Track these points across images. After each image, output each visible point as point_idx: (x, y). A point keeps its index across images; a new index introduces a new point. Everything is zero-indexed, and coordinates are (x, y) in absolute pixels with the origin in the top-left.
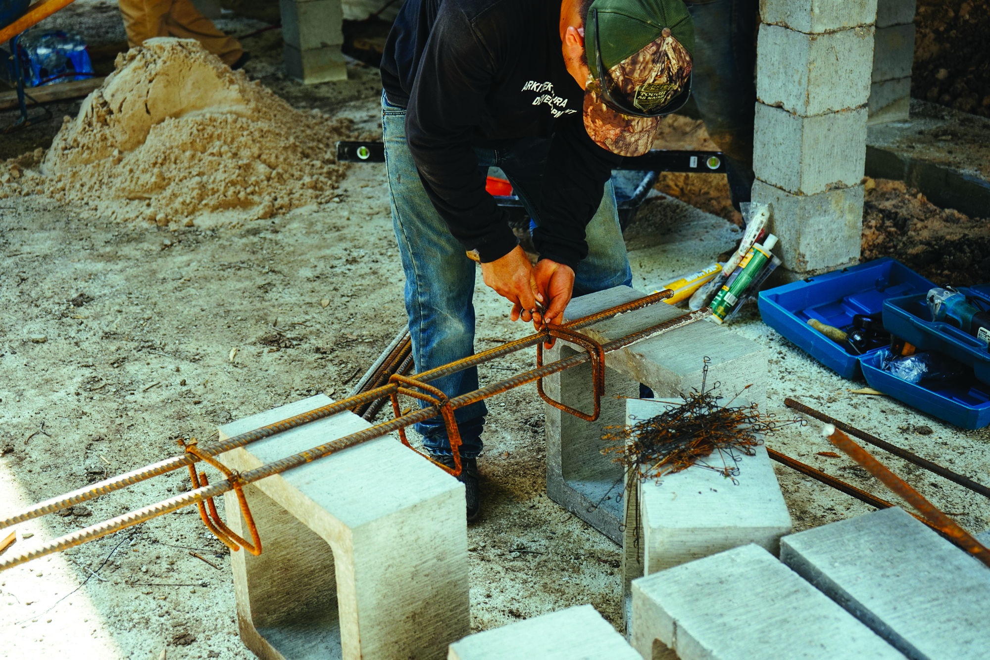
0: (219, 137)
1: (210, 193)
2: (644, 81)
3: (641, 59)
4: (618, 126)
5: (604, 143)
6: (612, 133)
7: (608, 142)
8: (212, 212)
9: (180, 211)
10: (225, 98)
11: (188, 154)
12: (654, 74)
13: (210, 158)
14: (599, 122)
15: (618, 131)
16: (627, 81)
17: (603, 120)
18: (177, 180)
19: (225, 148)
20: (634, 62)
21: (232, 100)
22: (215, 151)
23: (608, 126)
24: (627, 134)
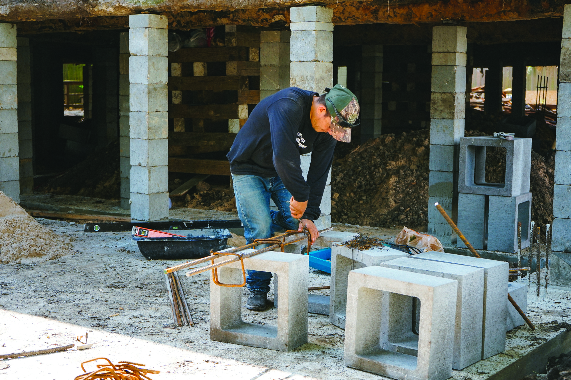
0: (19, 227)
1: (23, 250)
2: (351, 114)
3: (350, 106)
4: (343, 132)
5: (340, 139)
6: (342, 135)
7: (341, 138)
8: (26, 258)
9: (12, 258)
10: (15, 211)
11: (6, 234)
12: (354, 111)
13: (18, 236)
14: (337, 132)
15: (343, 134)
16: (347, 114)
17: (338, 131)
18: (4, 245)
19: (23, 231)
20: (348, 108)
21: (18, 212)
22: (19, 233)
23: (340, 133)
24: (346, 135)
